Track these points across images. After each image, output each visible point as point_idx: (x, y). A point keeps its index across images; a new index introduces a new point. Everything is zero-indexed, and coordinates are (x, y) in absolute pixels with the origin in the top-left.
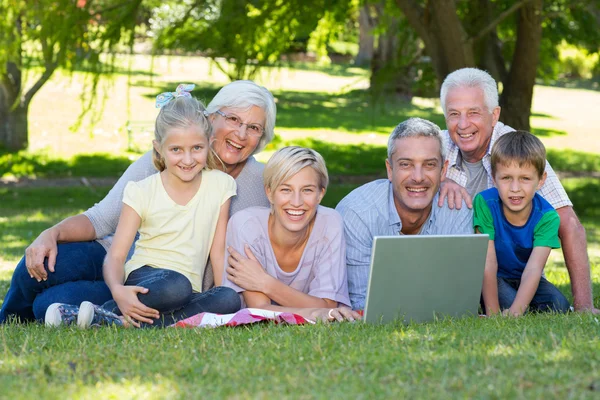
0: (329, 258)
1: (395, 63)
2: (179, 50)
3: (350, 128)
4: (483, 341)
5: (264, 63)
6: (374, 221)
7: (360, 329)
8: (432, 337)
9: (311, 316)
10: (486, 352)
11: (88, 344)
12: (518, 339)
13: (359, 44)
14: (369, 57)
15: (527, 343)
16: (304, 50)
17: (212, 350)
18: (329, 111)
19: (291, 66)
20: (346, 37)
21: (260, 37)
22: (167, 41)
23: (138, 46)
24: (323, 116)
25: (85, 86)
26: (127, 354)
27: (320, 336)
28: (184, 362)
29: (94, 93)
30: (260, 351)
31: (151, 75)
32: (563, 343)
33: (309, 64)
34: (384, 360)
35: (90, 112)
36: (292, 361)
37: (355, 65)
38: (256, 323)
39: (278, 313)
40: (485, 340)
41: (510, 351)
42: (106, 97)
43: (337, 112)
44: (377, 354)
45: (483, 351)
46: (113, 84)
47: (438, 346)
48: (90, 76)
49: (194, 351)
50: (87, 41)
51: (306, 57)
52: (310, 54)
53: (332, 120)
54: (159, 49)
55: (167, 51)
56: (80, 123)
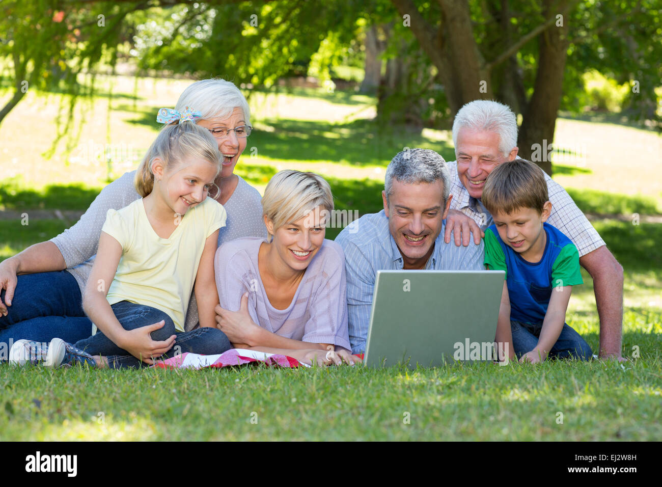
0: (328, 295)
1: (405, 90)
2: (166, 72)
3: (353, 161)
4: (497, 386)
5: (260, 88)
6: (377, 256)
7: (360, 372)
8: (440, 381)
9: (306, 358)
10: (500, 398)
11: (56, 383)
12: (537, 383)
13: (366, 69)
14: (376, 83)
15: (546, 388)
16: (304, 75)
17: (195, 392)
18: (330, 143)
19: (290, 92)
20: (351, 61)
21: (255, 58)
22: (152, 61)
23: (121, 67)
24: (324, 148)
25: (61, 108)
26: (99, 394)
27: (315, 378)
28: (162, 402)
29: (71, 117)
30: (248, 392)
31: (135, 98)
32: (586, 388)
33: (309, 91)
34: (386, 403)
35: (66, 137)
36: (284, 403)
37: (360, 93)
38: (245, 365)
39: (269, 355)
40: (499, 384)
41: (526, 396)
42: (83, 121)
43: (339, 143)
44: (379, 397)
45: (496, 395)
46: (92, 108)
47: (446, 391)
48: (67, 98)
49: (174, 391)
50: (64, 60)
51: (306, 83)
52: (311, 80)
53: (333, 152)
54: (143, 70)
55: (152, 72)
56: (54, 149)
